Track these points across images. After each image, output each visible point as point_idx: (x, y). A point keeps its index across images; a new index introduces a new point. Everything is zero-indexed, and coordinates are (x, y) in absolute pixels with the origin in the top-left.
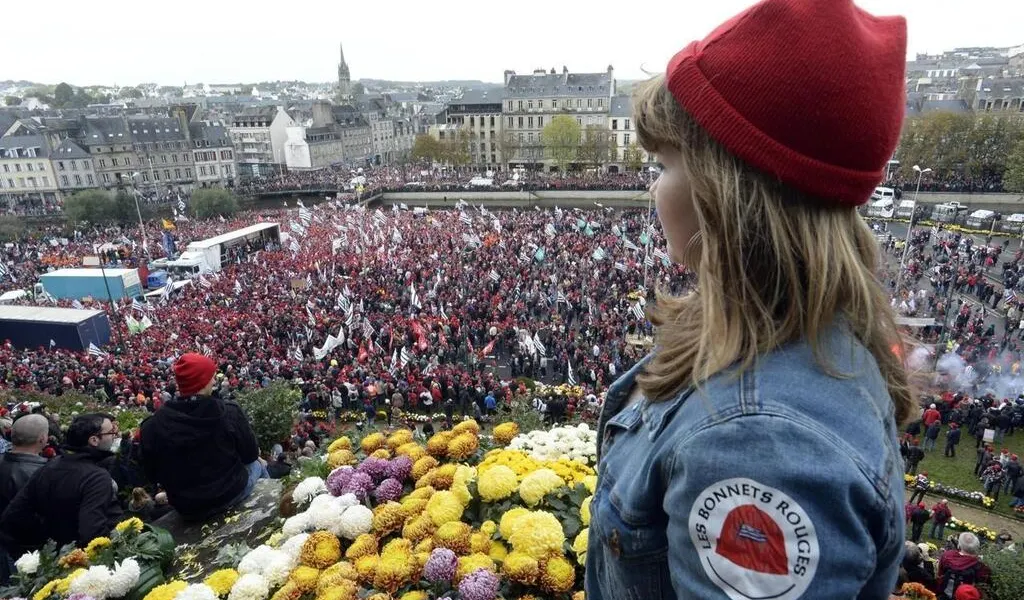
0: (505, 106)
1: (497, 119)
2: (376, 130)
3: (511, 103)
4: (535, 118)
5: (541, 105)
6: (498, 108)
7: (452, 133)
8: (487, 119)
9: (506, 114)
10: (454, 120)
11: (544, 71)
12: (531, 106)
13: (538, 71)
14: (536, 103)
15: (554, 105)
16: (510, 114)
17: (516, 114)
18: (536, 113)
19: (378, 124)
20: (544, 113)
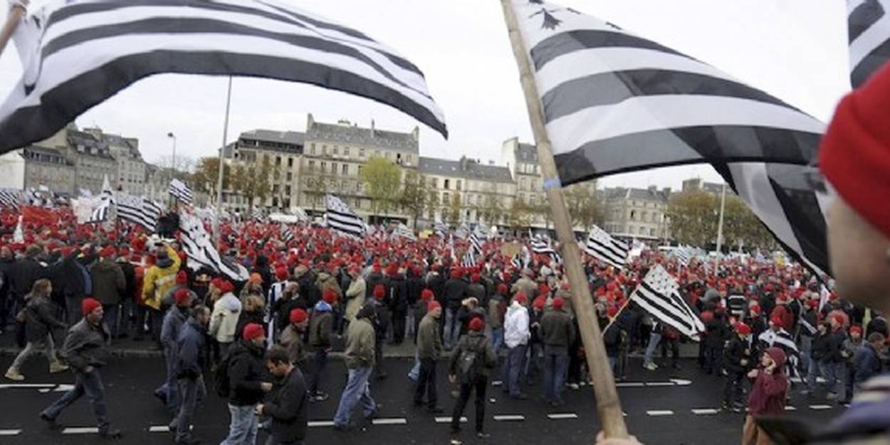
0: (307, 148)
1: (296, 160)
2: (123, 168)
3: (313, 146)
4: (340, 165)
5: (346, 153)
6: (298, 149)
7: (240, 170)
8: (285, 159)
9: (307, 157)
10: (243, 155)
11: (348, 123)
12: (335, 151)
13: (342, 122)
14: (341, 150)
15: (361, 155)
16: (312, 157)
17: (318, 157)
18: (341, 160)
19: (127, 163)
20: (350, 161)
